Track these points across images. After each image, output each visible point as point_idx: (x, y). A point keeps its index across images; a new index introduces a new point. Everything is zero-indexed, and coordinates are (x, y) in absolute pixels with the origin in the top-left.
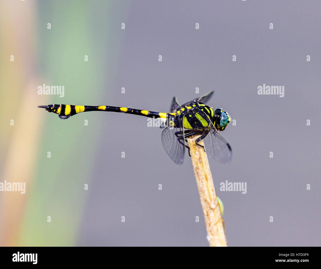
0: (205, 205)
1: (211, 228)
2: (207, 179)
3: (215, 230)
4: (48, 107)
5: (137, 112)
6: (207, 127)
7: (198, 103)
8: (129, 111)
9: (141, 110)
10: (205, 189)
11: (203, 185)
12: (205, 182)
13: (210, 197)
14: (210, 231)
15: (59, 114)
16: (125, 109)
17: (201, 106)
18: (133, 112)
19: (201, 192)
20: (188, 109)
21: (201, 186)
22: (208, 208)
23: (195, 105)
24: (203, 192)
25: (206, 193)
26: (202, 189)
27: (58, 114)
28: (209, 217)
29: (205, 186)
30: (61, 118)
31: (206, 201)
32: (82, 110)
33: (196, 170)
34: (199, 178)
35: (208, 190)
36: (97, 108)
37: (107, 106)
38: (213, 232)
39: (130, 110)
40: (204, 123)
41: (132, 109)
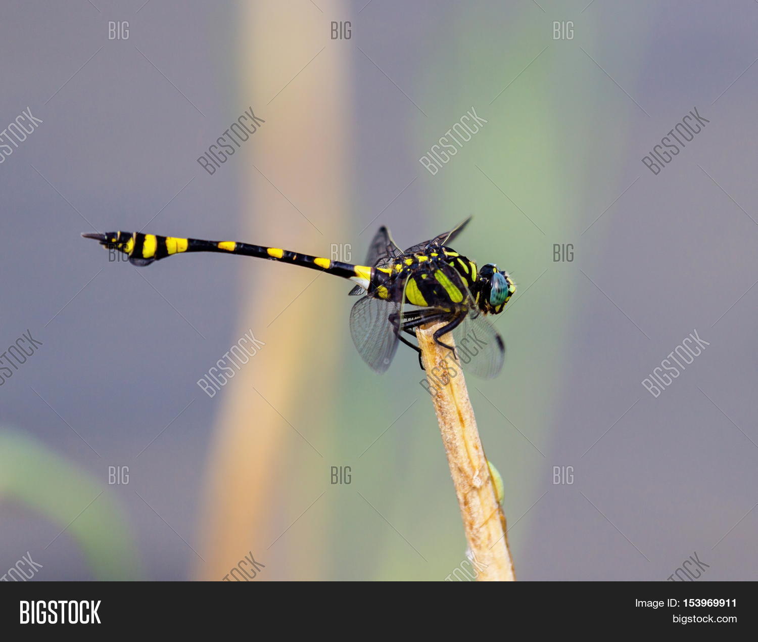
0: (460, 480)
1: (475, 531)
2: (462, 421)
3: (483, 536)
4: (106, 237)
5: (306, 261)
6: (460, 304)
7: (444, 249)
8: (289, 258)
9: (315, 258)
10: (459, 443)
11: (454, 434)
12: (457, 428)
13: (470, 462)
14: (473, 540)
15: (130, 254)
16: (279, 253)
17: (449, 256)
18: (296, 259)
19: (451, 450)
20: (420, 261)
21: (449, 437)
22: (467, 488)
23: (437, 253)
24: (455, 450)
25: (462, 452)
26: (451, 443)
27: (128, 253)
28: (469, 508)
29: (458, 436)
30: (133, 263)
31: (460, 470)
32: (182, 248)
33: (437, 401)
34: (444, 418)
35: (466, 445)
36: (215, 245)
37: (238, 244)
38: (479, 542)
39: (290, 255)
40: (455, 295)
41: (293, 254)
